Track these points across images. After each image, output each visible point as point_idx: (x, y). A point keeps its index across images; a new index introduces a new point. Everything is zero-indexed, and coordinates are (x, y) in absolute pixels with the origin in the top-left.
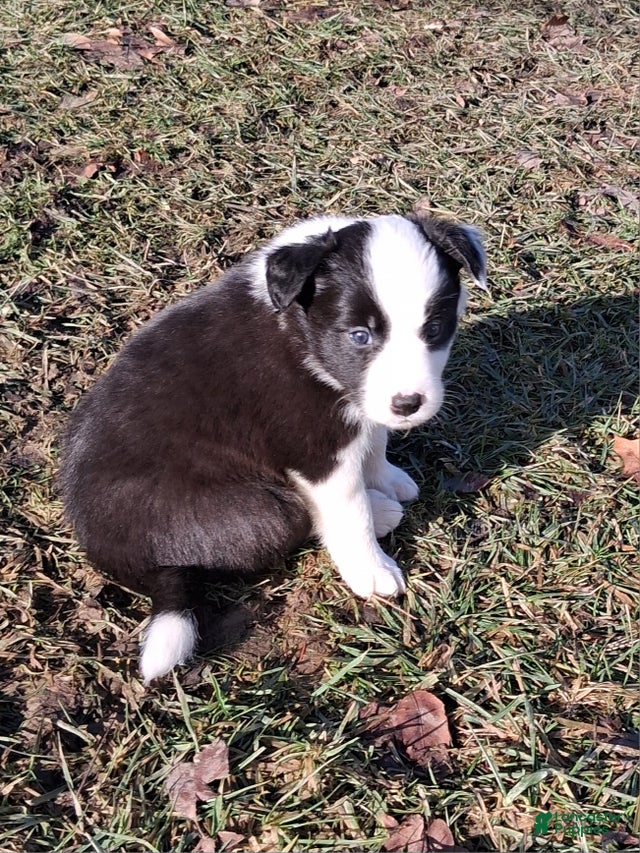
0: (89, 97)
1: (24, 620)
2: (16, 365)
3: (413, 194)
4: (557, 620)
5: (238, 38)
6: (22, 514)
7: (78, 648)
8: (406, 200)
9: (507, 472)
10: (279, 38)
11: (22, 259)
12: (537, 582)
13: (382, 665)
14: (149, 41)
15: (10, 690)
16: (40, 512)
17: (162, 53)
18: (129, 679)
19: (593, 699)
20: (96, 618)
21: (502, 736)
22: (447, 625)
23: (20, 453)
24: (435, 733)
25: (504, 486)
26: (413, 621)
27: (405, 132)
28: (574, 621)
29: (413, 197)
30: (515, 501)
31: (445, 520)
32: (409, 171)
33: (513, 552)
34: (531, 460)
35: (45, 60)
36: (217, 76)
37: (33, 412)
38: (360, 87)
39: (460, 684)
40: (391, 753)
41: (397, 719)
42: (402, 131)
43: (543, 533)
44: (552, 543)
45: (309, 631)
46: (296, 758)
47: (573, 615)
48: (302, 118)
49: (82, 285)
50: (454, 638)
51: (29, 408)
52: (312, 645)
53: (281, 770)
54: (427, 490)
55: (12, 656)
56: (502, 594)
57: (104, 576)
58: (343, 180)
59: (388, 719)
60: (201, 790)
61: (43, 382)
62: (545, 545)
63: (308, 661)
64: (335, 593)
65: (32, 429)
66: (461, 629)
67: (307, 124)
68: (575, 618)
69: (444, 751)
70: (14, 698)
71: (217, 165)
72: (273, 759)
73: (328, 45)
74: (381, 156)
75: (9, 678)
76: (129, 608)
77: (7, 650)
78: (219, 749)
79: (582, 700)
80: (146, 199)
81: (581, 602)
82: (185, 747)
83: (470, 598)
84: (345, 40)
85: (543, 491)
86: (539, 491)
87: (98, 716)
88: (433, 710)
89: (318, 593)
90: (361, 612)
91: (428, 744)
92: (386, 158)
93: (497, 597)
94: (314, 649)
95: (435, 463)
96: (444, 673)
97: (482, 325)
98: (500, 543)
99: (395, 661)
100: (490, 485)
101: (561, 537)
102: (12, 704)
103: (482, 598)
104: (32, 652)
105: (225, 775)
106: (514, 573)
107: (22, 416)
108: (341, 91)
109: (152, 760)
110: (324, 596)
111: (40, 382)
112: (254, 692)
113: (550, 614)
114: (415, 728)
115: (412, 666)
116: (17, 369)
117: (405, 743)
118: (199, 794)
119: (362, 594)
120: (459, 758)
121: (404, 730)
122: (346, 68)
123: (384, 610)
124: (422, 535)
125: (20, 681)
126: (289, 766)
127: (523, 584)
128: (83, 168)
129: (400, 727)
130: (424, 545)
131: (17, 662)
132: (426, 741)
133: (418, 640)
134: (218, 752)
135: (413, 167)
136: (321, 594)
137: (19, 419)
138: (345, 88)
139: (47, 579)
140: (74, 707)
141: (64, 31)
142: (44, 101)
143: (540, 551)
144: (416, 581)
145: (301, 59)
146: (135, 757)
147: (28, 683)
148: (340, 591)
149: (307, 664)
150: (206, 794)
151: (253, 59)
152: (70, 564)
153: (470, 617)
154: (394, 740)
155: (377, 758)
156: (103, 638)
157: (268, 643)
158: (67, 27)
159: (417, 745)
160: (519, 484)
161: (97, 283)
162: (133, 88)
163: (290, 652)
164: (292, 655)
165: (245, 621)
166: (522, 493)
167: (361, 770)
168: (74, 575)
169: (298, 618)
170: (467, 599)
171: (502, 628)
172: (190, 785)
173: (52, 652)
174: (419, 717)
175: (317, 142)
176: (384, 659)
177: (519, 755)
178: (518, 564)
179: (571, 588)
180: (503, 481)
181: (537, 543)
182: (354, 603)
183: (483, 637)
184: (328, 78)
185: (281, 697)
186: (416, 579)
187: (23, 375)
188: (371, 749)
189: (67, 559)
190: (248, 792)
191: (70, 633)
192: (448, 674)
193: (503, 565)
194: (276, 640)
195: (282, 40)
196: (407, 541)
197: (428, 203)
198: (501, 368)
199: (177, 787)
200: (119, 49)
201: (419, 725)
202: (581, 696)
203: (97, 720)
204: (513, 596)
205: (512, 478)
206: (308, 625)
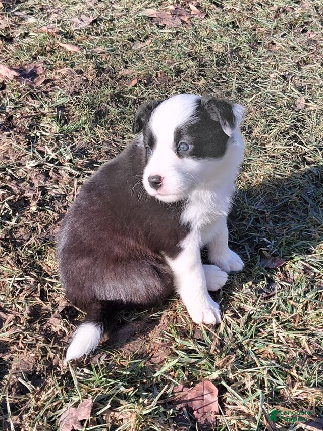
0: (148, 42)
1: (22, 322)
2: (62, 186)
3: (298, 95)
4: (300, 346)
5: (235, 8)
6: (41, 265)
7: (44, 339)
8: (293, 98)
9: (297, 258)
10: (257, 7)
11: (86, 130)
12: (295, 324)
13: (196, 363)
14: (188, 12)
15: (6, 358)
16: (50, 265)
17: (192, 18)
18: (62, 358)
19: (305, 396)
20: (57, 324)
21: (246, 411)
22: (237, 344)
23: (51, 233)
24: (211, 405)
25: (293, 266)
26: (219, 339)
27: (307, 59)
28: (310, 348)
29: (297, 97)
30: (298, 274)
31: (254, 283)
32: (301, 81)
33: (286, 305)
34: (314, 252)
35: (132, 24)
36: (215, 30)
37: (63, 211)
38: (290, 33)
39: (233, 379)
40: (183, 414)
41: (190, 395)
42: (305, 58)
43: (307, 295)
44: (310, 302)
45: (163, 340)
46: (130, 412)
47: (309, 344)
48: (252, 51)
49: (110, 144)
50: (239, 351)
51: (62, 209)
52: (162, 348)
53: (121, 417)
54: (248, 266)
55: (10, 340)
56: (272, 329)
57: (68, 302)
58: (262, 87)
59: (187, 394)
60: (75, 424)
61: (74, 195)
62: (305, 302)
63: (157, 357)
64: (183, 320)
65: (60, 220)
66: (245, 346)
67: (255, 55)
68: (311, 346)
69: (213, 416)
70: (7, 362)
71: (198, 79)
72: (119, 410)
73: (281, 10)
74: (287, 73)
75: (7, 351)
76: (75, 319)
77: (9, 337)
78: (88, 403)
79: (297, 396)
80: (157, 98)
81: (316, 338)
82: (76, 399)
83: (253, 329)
84: (292, 6)
85: (316, 270)
86: (313, 270)
87: (44, 375)
88: (212, 392)
89: (173, 319)
90: (194, 332)
91: (206, 411)
92: (290, 74)
93: (270, 330)
94: (163, 350)
95: (259, 250)
96: (225, 372)
97: (310, 171)
98: (280, 299)
99: (203, 361)
100: (285, 265)
101: (317, 298)
102: (5, 365)
103: (261, 330)
104: (21, 339)
105: (88, 418)
106: (283, 317)
107: (58, 213)
108: (280, 36)
109: (59, 403)
110: (176, 321)
111: (72, 195)
112: (121, 372)
113: (297, 343)
114: (199, 401)
115: (211, 365)
116: (63, 188)
117: (193, 409)
118: (74, 426)
119: (196, 322)
120: (220, 421)
121: (193, 402)
122: (286, 23)
123: (204, 332)
124: (238, 291)
125: (12, 354)
126: (125, 415)
127: (286, 324)
128: (131, 81)
129: (191, 400)
130: (238, 297)
131: (13, 343)
132: (206, 409)
133: (218, 351)
134: (88, 405)
135: (303, 79)
136: (175, 320)
137: (56, 214)
138: (282, 34)
139: (40, 301)
140: (31, 370)
141: (146, 8)
142: (125, 45)
143: (301, 305)
144: (227, 317)
145: (265, 18)
146: (50, 401)
147: (16, 355)
148: (185, 320)
149: (157, 358)
150: (77, 426)
151: (237, 19)
152: (55, 293)
153: (251, 341)
154: (187, 406)
155: (173, 416)
156: (59, 334)
157: (140, 345)
158: (149, 6)
159: (200, 411)
160: (303, 265)
161: (117, 143)
162: (170, 37)
163: (150, 351)
164: (151, 352)
165: (131, 332)
166: (303, 270)
167: (163, 422)
168: (55, 300)
169: (159, 332)
170: (252, 330)
171: (268, 348)
172: (71, 420)
173: (30, 340)
174: (203, 395)
175: (256, 65)
176: (197, 360)
177: (250, 424)
178: (287, 312)
179: (313, 328)
180: (294, 263)
181: (301, 301)
182: (191, 326)
183: (256, 352)
184: (275, 29)
185: (138, 375)
186: (227, 316)
187: (64, 192)
188: (171, 411)
189: (53, 291)
190: (101, 427)
191: (43, 330)
192: (227, 373)
193: (278, 312)
194: (144, 343)
195: (258, 8)
196: (229, 294)
197: (304, 100)
198: (313, 197)
199: (65, 420)
200: (171, 16)
201: (202, 400)
202: (297, 394)
203: (42, 378)
204: (277, 330)
205: (300, 261)
206: (163, 337)
